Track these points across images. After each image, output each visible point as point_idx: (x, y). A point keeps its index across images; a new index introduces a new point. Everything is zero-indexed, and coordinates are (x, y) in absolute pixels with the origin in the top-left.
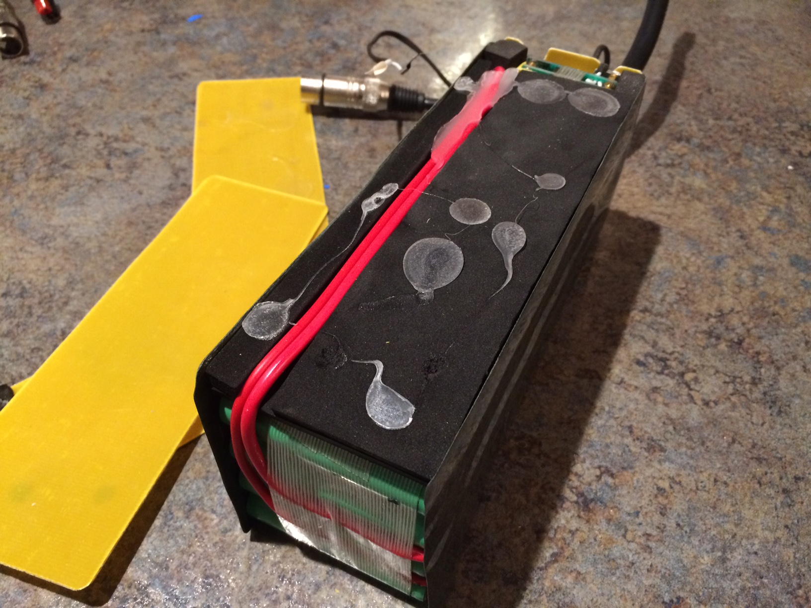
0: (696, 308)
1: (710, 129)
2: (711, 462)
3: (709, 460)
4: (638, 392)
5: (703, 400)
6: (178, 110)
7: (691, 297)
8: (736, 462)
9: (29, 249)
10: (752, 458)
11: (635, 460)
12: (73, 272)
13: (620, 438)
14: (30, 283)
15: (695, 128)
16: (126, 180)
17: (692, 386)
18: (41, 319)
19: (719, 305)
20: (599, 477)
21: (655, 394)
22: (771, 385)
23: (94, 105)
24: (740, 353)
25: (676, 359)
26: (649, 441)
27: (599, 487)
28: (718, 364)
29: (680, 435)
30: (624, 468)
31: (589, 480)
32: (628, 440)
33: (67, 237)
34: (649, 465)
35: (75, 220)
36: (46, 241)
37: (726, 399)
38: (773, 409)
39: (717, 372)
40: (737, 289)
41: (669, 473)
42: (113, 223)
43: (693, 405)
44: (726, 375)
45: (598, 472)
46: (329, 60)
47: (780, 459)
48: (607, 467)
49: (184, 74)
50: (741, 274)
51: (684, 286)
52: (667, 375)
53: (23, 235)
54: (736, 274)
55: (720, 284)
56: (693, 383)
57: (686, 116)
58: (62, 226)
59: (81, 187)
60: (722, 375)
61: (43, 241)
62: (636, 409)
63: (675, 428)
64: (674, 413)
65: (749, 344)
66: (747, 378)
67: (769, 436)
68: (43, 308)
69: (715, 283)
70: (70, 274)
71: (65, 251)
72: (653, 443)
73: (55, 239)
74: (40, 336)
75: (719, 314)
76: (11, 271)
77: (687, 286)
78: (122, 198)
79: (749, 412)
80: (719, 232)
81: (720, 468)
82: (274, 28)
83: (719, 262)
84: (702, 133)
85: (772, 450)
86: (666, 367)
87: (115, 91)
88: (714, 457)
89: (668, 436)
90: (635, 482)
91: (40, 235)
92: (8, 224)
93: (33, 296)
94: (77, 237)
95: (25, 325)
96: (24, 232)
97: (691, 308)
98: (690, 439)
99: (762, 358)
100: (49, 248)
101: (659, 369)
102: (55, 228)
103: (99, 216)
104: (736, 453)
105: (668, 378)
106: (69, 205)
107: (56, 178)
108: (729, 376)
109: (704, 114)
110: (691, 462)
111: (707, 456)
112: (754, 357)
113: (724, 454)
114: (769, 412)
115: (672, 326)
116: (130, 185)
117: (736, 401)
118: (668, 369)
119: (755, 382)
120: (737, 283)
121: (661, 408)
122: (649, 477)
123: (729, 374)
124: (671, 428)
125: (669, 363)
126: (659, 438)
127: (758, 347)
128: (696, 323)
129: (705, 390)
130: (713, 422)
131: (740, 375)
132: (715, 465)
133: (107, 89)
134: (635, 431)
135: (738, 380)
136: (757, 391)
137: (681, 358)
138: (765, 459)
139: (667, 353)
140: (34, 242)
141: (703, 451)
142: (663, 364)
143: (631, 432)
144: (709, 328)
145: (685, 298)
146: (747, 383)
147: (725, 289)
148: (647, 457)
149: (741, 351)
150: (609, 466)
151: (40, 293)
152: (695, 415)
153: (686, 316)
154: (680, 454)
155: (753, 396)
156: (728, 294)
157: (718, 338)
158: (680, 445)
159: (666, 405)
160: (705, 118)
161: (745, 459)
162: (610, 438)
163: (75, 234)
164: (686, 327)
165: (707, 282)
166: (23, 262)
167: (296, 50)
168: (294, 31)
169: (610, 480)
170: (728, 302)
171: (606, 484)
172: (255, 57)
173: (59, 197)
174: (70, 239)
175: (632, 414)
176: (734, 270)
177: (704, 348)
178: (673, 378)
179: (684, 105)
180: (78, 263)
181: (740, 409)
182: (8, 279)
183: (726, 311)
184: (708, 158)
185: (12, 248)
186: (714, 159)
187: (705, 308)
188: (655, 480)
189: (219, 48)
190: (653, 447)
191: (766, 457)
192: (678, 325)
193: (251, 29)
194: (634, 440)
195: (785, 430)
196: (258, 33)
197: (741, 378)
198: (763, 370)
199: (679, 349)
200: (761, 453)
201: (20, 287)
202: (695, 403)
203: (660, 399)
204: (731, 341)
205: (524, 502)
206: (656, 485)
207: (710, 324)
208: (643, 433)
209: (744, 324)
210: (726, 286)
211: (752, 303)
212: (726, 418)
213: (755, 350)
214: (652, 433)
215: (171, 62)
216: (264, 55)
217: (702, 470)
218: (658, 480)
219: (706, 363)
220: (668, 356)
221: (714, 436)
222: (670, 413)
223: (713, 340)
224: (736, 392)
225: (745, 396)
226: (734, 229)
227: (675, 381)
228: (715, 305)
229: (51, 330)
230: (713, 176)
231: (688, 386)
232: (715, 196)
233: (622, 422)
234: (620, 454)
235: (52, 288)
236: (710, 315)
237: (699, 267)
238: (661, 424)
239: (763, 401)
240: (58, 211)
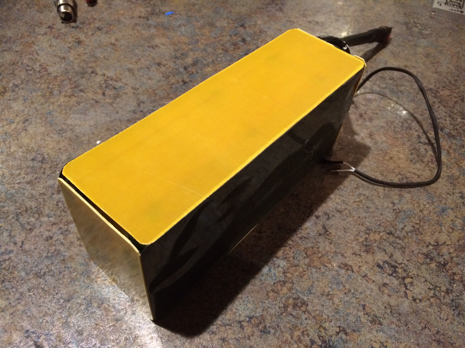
0: (422, 238)
1: (458, 124)
2: (409, 338)
3: (408, 336)
4: (374, 284)
5: (413, 297)
6: (149, 67)
7: (420, 230)
8: (424, 340)
9: (52, 135)
10: (435, 340)
11: (362, 327)
12: (72, 152)
13: (356, 311)
14: (48, 155)
15: (448, 122)
16: (111, 104)
17: (408, 287)
18: (49, 177)
19: (437, 238)
20: (338, 333)
21: (384, 288)
22: (458, 296)
23: (104, 57)
24: (443, 271)
25: (402, 268)
26: (373, 317)
27: (336, 339)
28: (428, 277)
29: (393, 317)
30: (354, 331)
31: (331, 333)
32: (361, 314)
33: (73, 132)
34: (369, 332)
35: (79, 123)
36: (62, 132)
37: (427, 299)
38: (455, 311)
39: (426, 281)
40: (451, 230)
41: (381, 339)
42: (99, 127)
43: (407, 299)
44: (431, 284)
45: (338, 330)
46: (239, 48)
47: (452, 344)
48: (344, 328)
49: (156, 46)
50: (456, 221)
51: (418, 222)
52: (394, 277)
53: (50, 127)
54: (452, 220)
55: (441, 225)
56: (409, 285)
57: (444, 114)
58: (72, 125)
59: (87, 104)
60: (428, 283)
61: (60, 132)
62: (370, 295)
63: (391, 312)
64: (393, 302)
65: (450, 267)
66: (444, 288)
67: (449, 328)
68: (51, 170)
69: (438, 224)
70: (70, 154)
71: (70, 140)
72: (375, 318)
73: (67, 132)
74: (46, 187)
75: (436, 244)
76: (40, 147)
77: (420, 223)
78: (107, 114)
79: (440, 310)
80: (448, 192)
81: (413, 342)
82: (212, 25)
83: (443, 210)
84: (452, 126)
85: (449, 337)
86: (395, 272)
87: (117, 50)
88: (411, 335)
89: (386, 316)
90: (359, 341)
91: (59, 128)
92: (44, 119)
93: (48, 163)
94: (78, 133)
95: (40, 179)
96: (51, 125)
97: (419, 237)
98: (399, 320)
99: (456, 278)
100: (62, 136)
101: (390, 272)
102: (68, 126)
103: (92, 122)
104: (425, 335)
105: (394, 279)
106: (78, 113)
107: (75, 96)
108: (433, 285)
109: (456, 114)
110: (396, 335)
111: (407, 333)
112: (451, 276)
113: (418, 334)
114: (453, 313)
115: (405, 247)
116: (113, 106)
117: (434, 302)
118: (396, 273)
119: (448, 292)
120: (452, 226)
121: (385, 298)
122: (368, 339)
123: (433, 284)
124: (389, 311)
125: (397, 269)
126: (380, 316)
127: (455, 270)
128: (420, 248)
129: (415, 291)
130: (416, 312)
131: (440, 286)
132: (411, 340)
133: (113, 48)
134: (366, 308)
135: (438, 289)
136: (448, 298)
137: (405, 268)
138: (443, 342)
139: (397, 263)
140: (55, 132)
141: (405, 330)
142: (393, 269)
143: (364, 309)
144: (427, 252)
145: (417, 230)
146: (443, 291)
147: (443, 229)
148: (370, 327)
149: (444, 270)
150: (346, 327)
151: (52, 162)
152: (406, 305)
153: (415, 241)
154: (391, 329)
155: (445, 301)
156: (445, 232)
157: (432, 259)
158: (392, 323)
159: (389, 296)
160: (456, 117)
161: (430, 340)
162: (350, 310)
163: (78, 131)
164: (413, 249)
165: (433, 223)
166: (47, 142)
167: (221, 40)
168: (223, 28)
169: (344, 336)
170: (443, 238)
171: (341, 338)
172: (197, 41)
173: (74, 108)
174: (74, 133)
175: (367, 297)
176: (452, 217)
177: (421, 264)
178: (398, 279)
179: (445, 107)
180: (75, 148)
181: (435, 307)
182: (37, 151)
183: (440, 243)
184: (452, 143)
185: (43, 133)
186: (456, 144)
187: (428, 239)
188: (372, 342)
189: (179, 33)
190: (375, 321)
191: (443, 341)
192: (409, 246)
193: (199, 24)
194: (364, 314)
195: (460, 326)
196: (203, 27)
197: (440, 287)
198: (455, 285)
199: (405, 262)
200: (441, 338)
201: (42, 156)
202: (408, 298)
203: (386, 291)
204: (440, 263)
205: (290, 339)
206: (371, 345)
207: (429, 249)
208: (371, 310)
209: (450, 253)
210: (445, 227)
211: (458, 241)
212: (424, 311)
213: (453, 271)
214: (377, 312)
215: (151, 37)
216: (203, 41)
217: (402, 341)
218: (373, 342)
219: (420, 274)
220: (397, 265)
221: (414, 322)
222: (390, 302)
223: (428, 260)
224: (435, 296)
225: (440, 299)
226: (458, 192)
227: (398, 282)
228: (435, 238)
229: (53, 184)
230: (452, 155)
231: (406, 286)
232: (451, 168)
233: (360, 301)
234: (354, 321)
235: (58, 160)
236: (430, 243)
237: (430, 212)
238: (383, 308)
239: (451, 305)
240: (71, 116)
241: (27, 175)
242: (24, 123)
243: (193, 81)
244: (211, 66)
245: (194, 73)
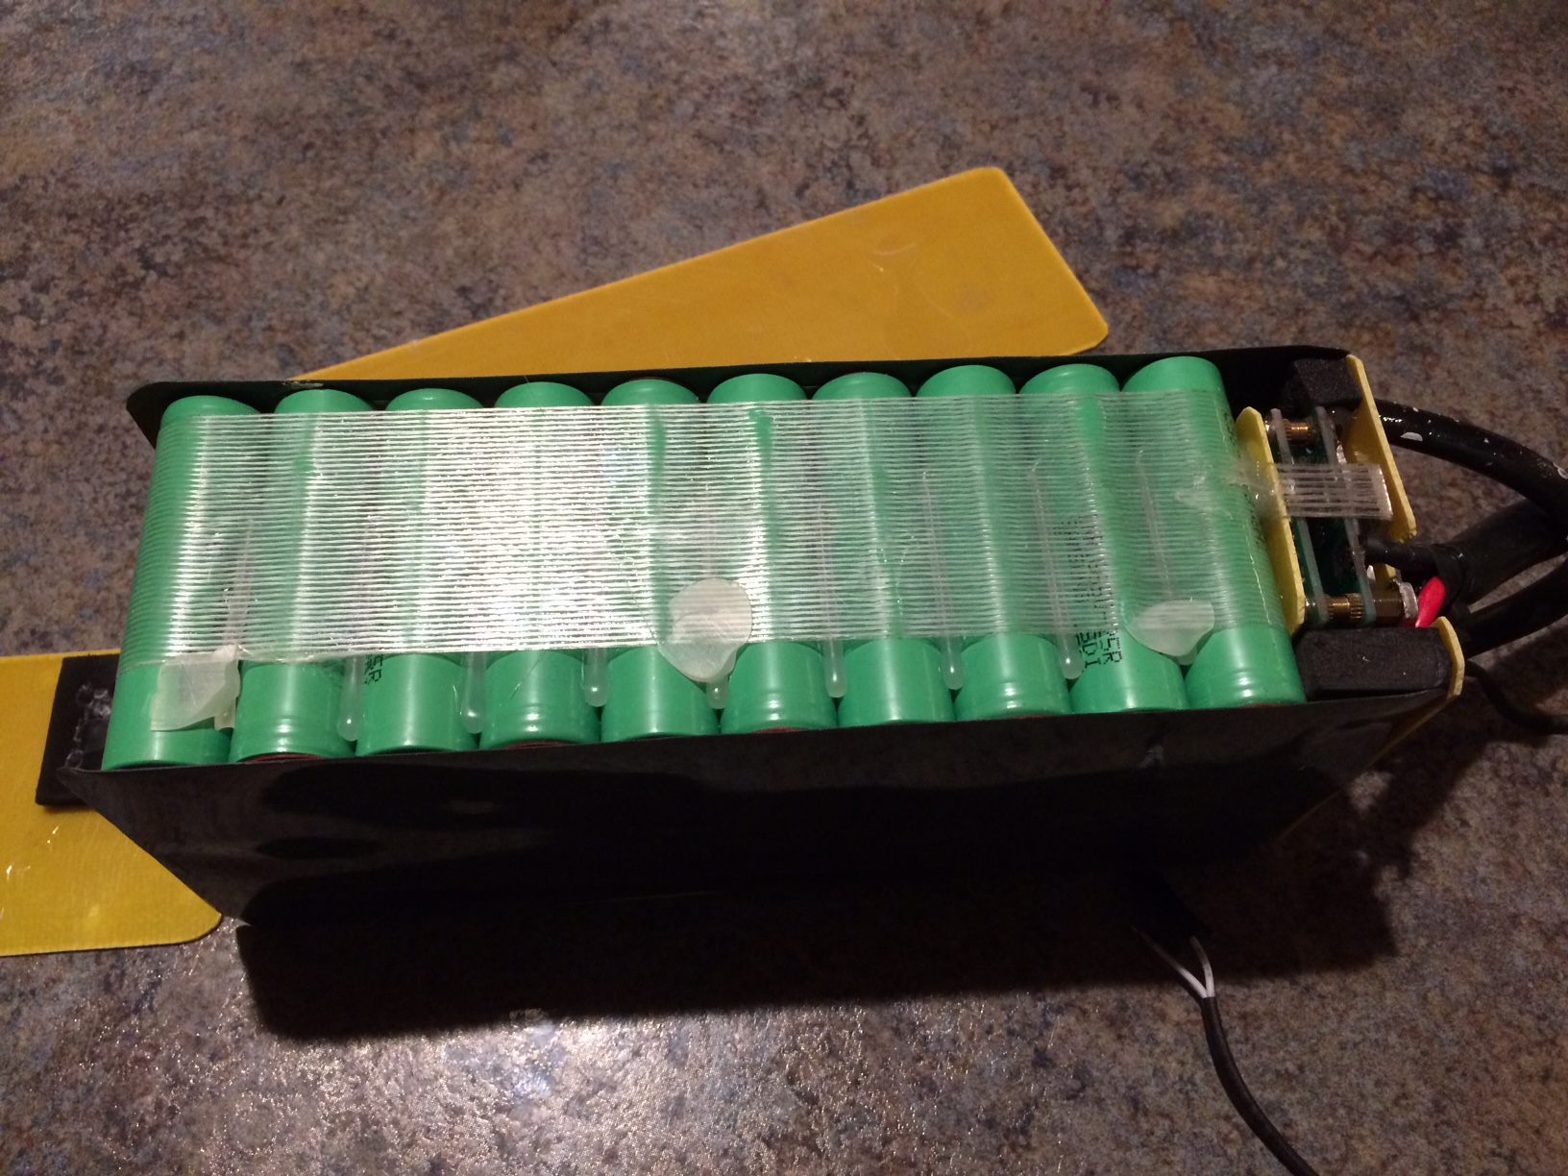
6: (1017, 163)
9: (563, 244)
23: (915, 57)
36: (593, 249)
46: (1395, 262)
49: (1113, 98)
53: (580, 214)
59: (731, 196)
61: (591, 246)
76: (508, 260)
82: (1386, 111)
87: (974, 49)
91: (597, 233)
92: (586, 179)
96: (588, 210)
100: (584, 263)
102: (625, 238)
106: (683, 213)
107: (721, 151)
133: (969, 37)
140: (579, 237)
166: (535, 259)
167: (1363, 191)
168: (1421, 142)
172: (1269, 151)
173: (689, 188)
182: (491, 270)
185: (548, 223)
189: (1235, 84)
193: (1343, 82)
196: (1346, 102)
201: (490, 295)
215: (1129, 54)
216: (1291, 159)
240: (660, 211)
241: (413, 328)
242: (532, 161)
243: (1109, 300)
244: (1225, 274)
245: (1140, 272)
